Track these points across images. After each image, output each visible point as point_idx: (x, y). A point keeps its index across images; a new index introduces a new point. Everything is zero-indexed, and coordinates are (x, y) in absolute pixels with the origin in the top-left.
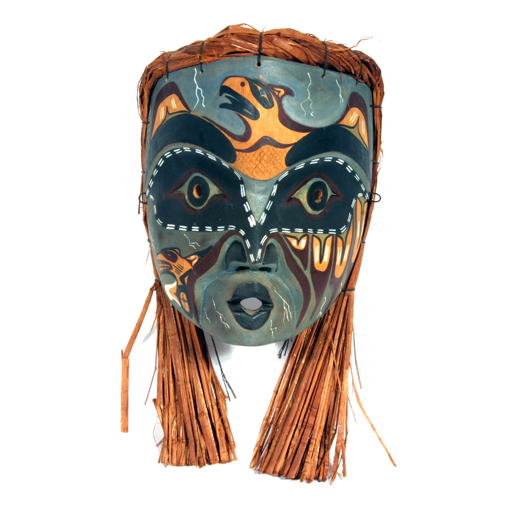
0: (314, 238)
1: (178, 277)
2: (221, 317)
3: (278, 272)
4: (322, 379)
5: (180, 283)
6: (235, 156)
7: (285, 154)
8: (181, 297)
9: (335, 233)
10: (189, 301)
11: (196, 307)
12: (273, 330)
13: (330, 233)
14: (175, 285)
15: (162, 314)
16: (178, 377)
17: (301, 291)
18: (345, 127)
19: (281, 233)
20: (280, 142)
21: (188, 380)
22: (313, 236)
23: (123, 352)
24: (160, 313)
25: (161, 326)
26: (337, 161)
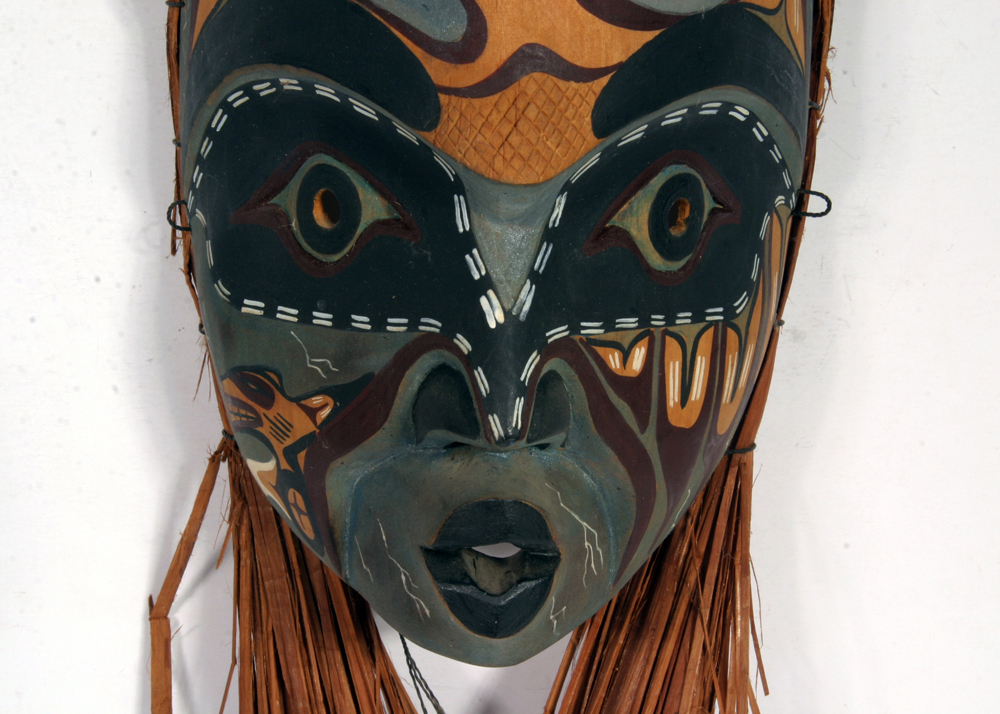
0: (668, 339)
1: (279, 448)
2: (403, 578)
3: (568, 447)
4: (675, 691)
5: (285, 465)
6: (438, 109)
7: (592, 100)
8: (291, 499)
9: (721, 318)
10: (311, 514)
11: (331, 532)
12: (556, 618)
13: (708, 318)
14: (270, 466)
15: (245, 521)
16: (292, 690)
17: (630, 489)
18: (754, 12)
19: (576, 338)
20: (579, 64)
21: (320, 698)
22: (666, 333)
23: (155, 601)
24: (240, 521)
25: (244, 554)
26: (731, 113)
